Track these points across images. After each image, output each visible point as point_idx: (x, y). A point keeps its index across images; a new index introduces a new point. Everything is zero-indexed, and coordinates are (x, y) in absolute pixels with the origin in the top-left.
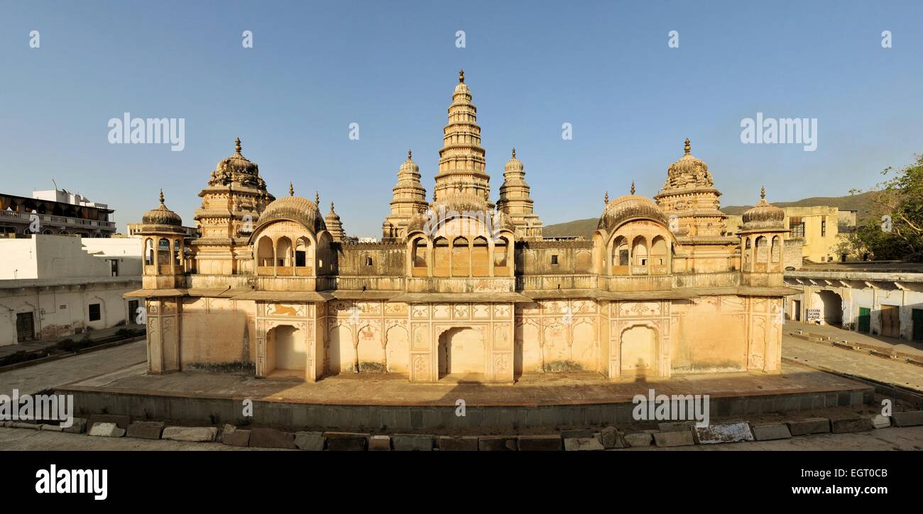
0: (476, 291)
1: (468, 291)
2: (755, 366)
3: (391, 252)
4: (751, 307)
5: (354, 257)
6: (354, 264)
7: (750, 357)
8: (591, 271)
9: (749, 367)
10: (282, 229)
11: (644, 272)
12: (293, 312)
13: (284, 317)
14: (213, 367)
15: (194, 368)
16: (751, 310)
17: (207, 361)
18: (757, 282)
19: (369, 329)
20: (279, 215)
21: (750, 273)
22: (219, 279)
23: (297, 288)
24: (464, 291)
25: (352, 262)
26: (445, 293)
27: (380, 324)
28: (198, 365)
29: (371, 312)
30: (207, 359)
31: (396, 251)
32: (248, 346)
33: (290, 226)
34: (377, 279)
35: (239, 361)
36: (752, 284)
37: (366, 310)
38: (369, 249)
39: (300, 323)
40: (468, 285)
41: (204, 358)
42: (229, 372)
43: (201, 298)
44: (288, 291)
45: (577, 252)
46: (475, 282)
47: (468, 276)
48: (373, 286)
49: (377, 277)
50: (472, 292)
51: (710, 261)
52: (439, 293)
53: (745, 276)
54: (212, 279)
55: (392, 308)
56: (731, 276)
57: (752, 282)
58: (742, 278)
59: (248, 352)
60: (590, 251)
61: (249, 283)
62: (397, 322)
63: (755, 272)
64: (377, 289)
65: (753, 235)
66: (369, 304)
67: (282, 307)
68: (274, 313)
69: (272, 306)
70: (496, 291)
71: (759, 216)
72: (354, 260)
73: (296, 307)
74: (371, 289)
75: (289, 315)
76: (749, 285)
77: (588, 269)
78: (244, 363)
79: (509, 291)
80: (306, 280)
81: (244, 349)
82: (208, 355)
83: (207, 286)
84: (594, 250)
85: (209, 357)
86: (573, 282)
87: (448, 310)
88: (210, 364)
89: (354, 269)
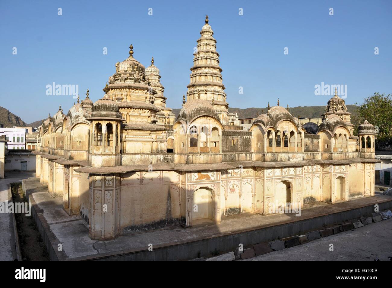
0: (291, 160)
1: (288, 161)
2: (367, 194)
3: (244, 138)
4: (365, 168)
5: (227, 140)
6: (227, 145)
7: (365, 190)
8: (318, 150)
9: (365, 195)
10: (204, 121)
11: (341, 151)
12: (208, 178)
13: (203, 182)
14: (145, 227)
15: (129, 231)
16: (365, 169)
17: (140, 223)
18: (368, 156)
19: (233, 186)
20: (202, 112)
21: (365, 152)
22: (143, 157)
23: (212, 162)
24: (287, 160)
25: (225, 143)
26: (280, 161)
27: (239, 182)
28: (133, 228)
29: (235, 176)
30: (140, 221)
31: (247, 137)
32: (170, 206)
33: (209, 120)
34: (239, 154)
35: (164, 218)
36: (366, 157)
37: (233, 174)
38: (234, 136)
39: (212, 185)
40: (288, 157)
41: (138, 221)
42: (157, 228)
43: (137, 173)
44: (207, 163)
45: (314, 140)
46: (291, 155)
47: (288, 152)
48: (237, 159)
49: (238, 153)
50: (290, 161)
51: (351, 146)
52: (278, 161)
53: (362, 154)
54: (138, 157)
55: (245, 172)
56: (357, 153)
57: (366, 156)
58: (361, 154)
59: (170, 211)
60: (318, 140)
61: (165, 159)
62: (247, 180)
63: (367, 152)
64: (239, 161)
65: (366, 136)
66: (234, 170)
67: (202, 175)
68: (197, 179)
69: (196, 174)
70: (298, 160)
71: (368, 127)
72: (227, 143)
73: (210, 174)
74: (236, 161)
75: (206, 180)
76: (365, 157)
77: (318, 149)
78: (168, 220)
79: (302, 160)
80: (217, 156)
81: (167, 209)
82: (141, 217)
83: (134, 163)
84: (320, 139)
85: (142, 219)
86: (314, 156)
87: (280, 171)
88: (142, 225)
89: (227, 148)
